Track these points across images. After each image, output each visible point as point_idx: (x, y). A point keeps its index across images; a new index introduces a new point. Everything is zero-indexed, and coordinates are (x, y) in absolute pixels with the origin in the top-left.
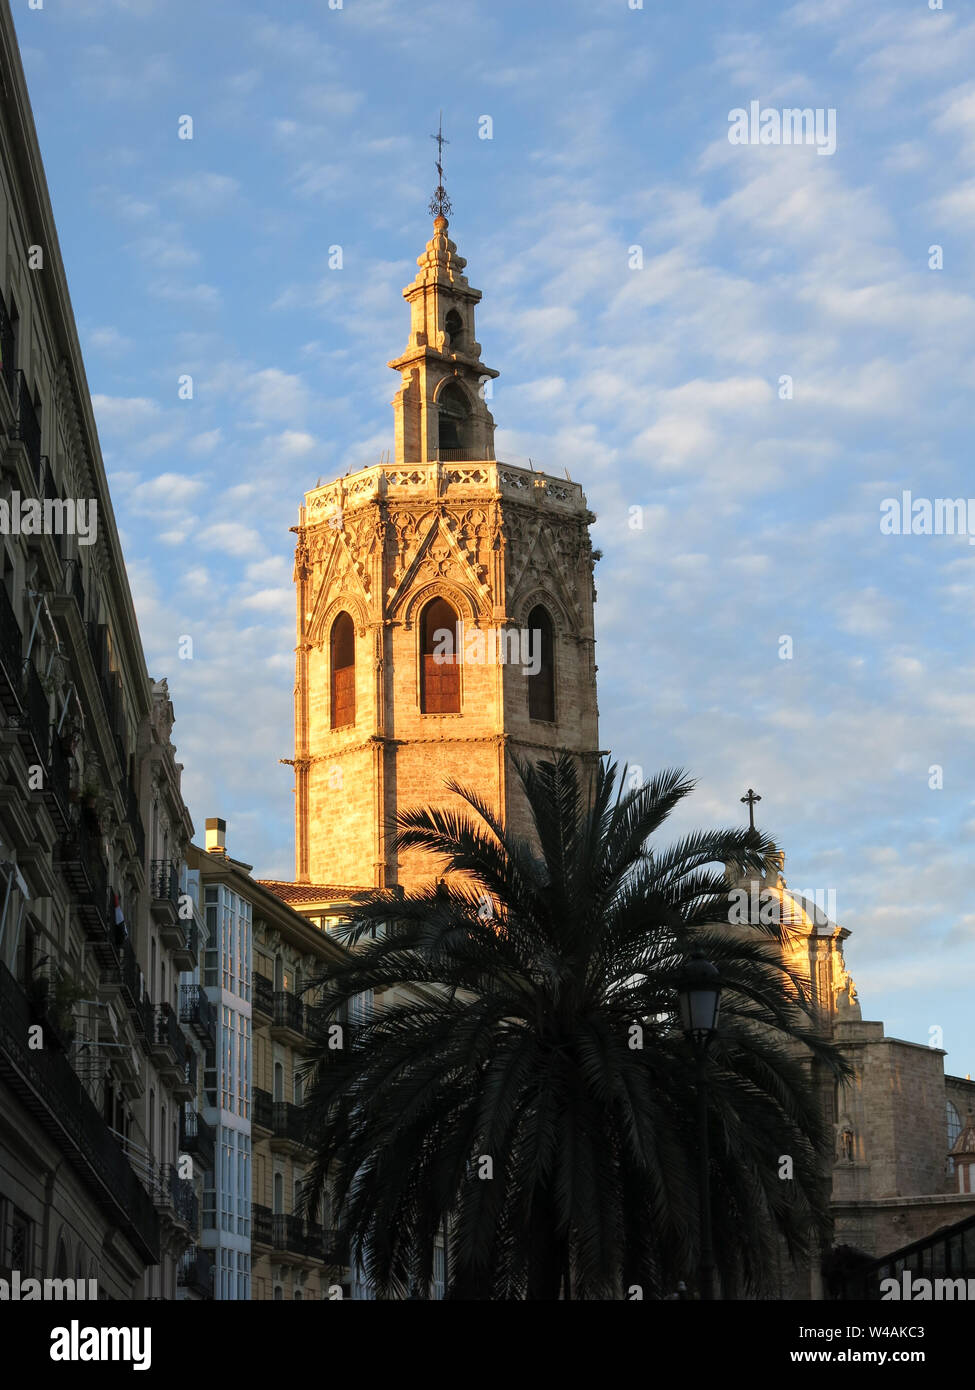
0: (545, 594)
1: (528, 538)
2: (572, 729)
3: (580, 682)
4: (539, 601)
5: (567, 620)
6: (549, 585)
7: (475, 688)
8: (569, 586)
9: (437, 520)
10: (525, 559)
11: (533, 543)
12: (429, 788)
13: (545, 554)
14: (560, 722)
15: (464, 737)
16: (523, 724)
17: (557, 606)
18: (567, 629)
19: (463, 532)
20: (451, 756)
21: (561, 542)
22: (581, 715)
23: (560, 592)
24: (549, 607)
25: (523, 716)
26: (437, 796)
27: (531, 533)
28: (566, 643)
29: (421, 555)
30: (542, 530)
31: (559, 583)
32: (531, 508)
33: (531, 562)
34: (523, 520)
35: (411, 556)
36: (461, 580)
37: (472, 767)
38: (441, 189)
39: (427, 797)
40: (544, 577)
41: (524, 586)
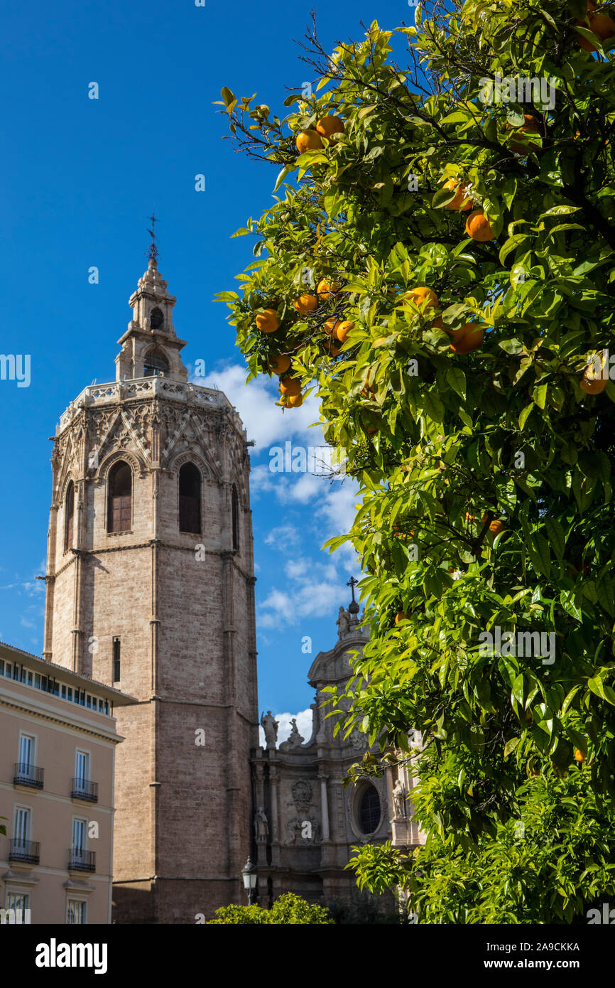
0: (194, 456)
1: (180, 421)
2: (214, 538)
3: (220, 510)
4: (189, 459)
5: (210, 471)
6: (197, 450)
7: (141, 514)
8: (212, 451)
9: (120, 414)
10: (177, 434)
11: (184, 425)
12: (110, 580)
13: (194, 431)
14: (204, 534)
15: (132, 544)
16: (174, 535)
17: (202, 463)
18: (211, 476)
19: (136, 420)
20: (124, 558)
21: (207, 425)
22: (221, 530)
23: (205, 454)
24: (197, 464)
25: (174, 530)
26: (115, 584)
27: (183, 419)
28: (209, 485)
29: (111, 436)
30: (191, 416)
31: (204, 449)
32: (183, 404)
33: (183, 437)
34: (177, 411)
35: (104, 438)
36: (134, 449)
37: (137, 563)
38: (153, 246)
39: (109, 585)
40: (192, 446)
41: (177, 450)
